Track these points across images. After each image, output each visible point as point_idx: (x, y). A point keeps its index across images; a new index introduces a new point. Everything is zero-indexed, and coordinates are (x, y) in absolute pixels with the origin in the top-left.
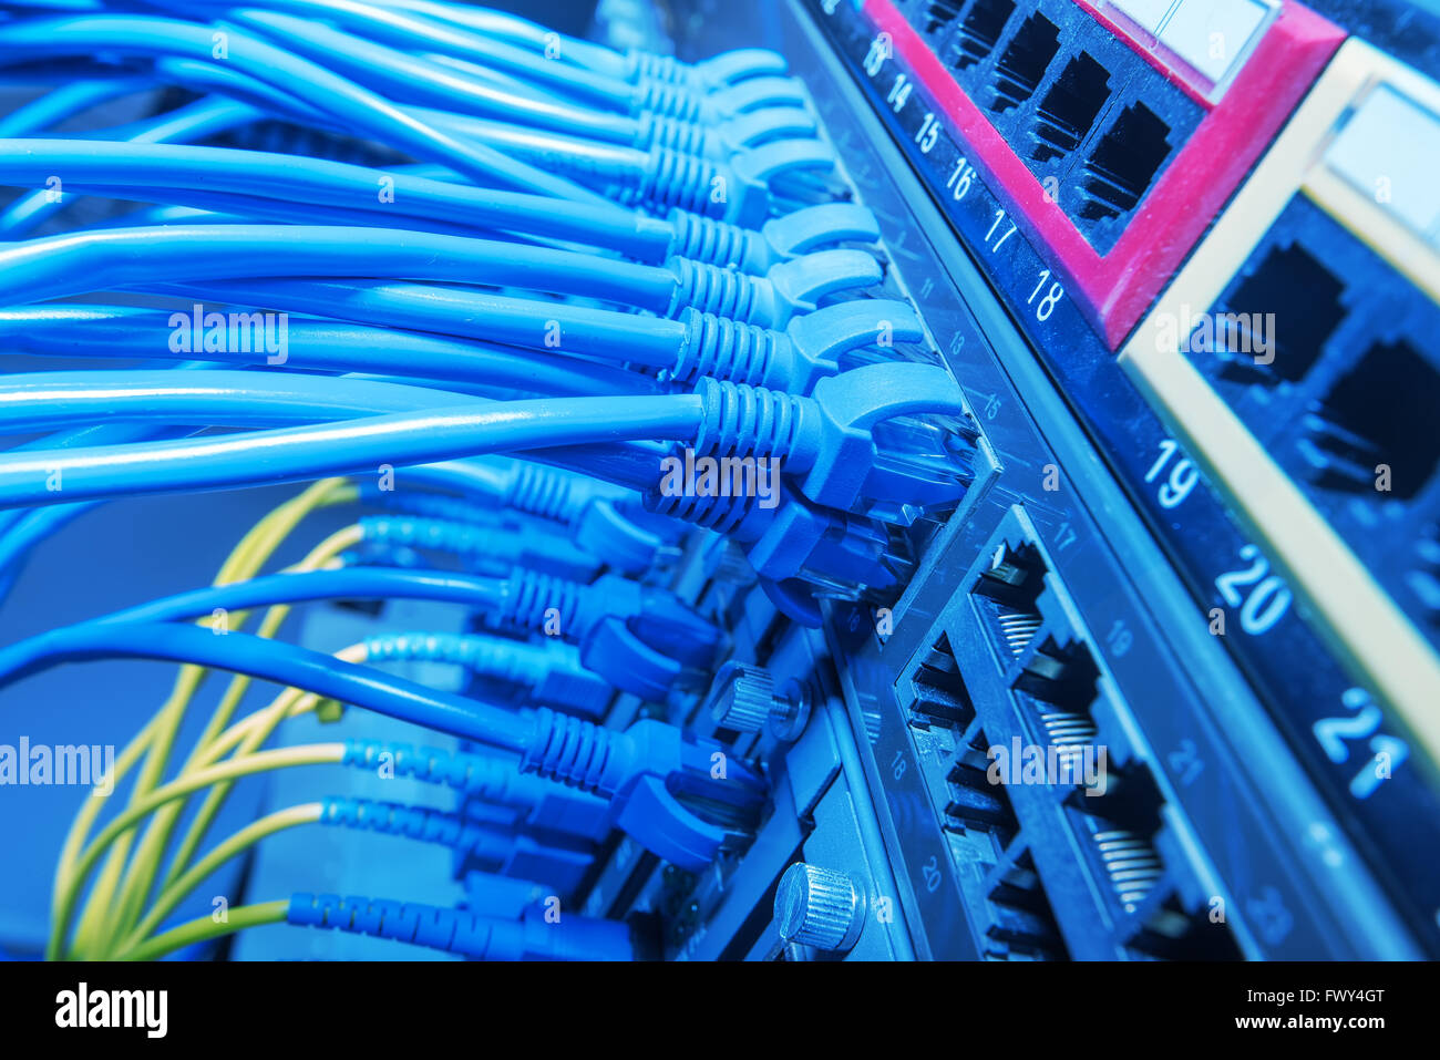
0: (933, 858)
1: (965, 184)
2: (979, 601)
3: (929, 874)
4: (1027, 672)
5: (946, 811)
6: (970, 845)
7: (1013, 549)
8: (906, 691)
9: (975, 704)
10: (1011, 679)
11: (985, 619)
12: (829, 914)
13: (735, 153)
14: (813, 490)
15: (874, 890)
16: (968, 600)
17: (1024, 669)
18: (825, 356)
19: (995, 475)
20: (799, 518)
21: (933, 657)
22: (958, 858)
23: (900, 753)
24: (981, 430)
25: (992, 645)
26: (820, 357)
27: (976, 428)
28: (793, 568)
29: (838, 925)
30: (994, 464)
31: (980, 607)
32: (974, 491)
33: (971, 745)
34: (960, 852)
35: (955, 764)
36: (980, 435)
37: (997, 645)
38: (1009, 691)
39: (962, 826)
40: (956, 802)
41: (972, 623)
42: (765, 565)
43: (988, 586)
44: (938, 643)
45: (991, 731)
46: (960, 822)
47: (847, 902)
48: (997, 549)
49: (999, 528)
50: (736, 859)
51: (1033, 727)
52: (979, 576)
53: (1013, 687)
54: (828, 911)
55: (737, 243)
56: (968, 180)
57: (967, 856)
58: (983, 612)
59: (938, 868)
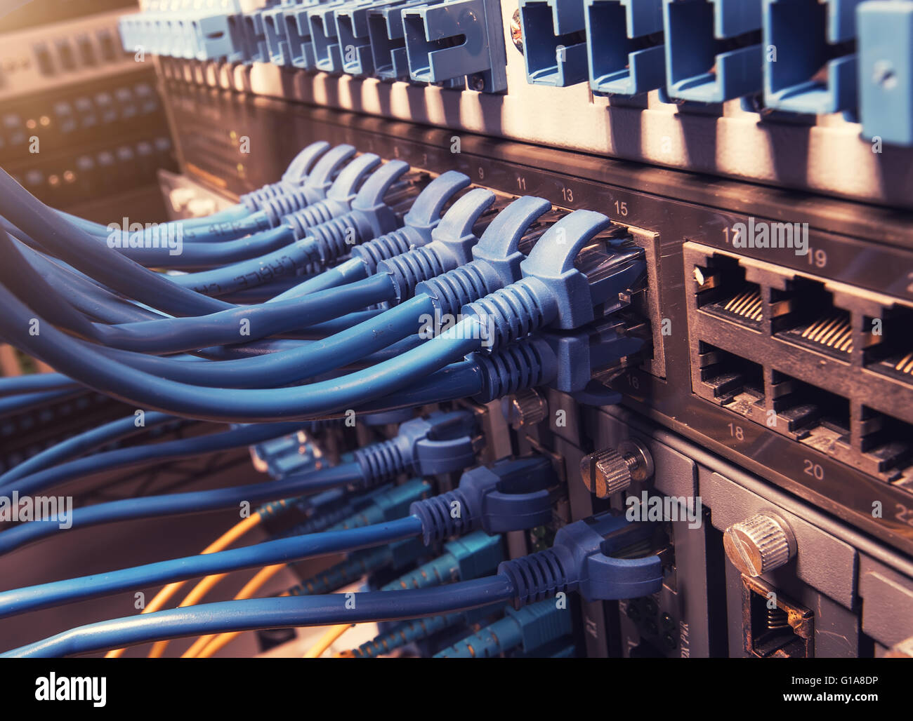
0: (806, 461)
2: (706, 309)
3: (812, 471)
4: (773, 319)
5: (791, 430)
6: (819, 438)
7: (705, 265)
8: (704, 390)
9: (757, 361)
10: (768, 330)
11: (720, 315)
12: (771, 541)
13: (350, 202)
14: (568, 323)
15: (781, 509)
16: (700, 313)
17: (771, 319)
18: (510, 253)
19: (656, 239)
20: (571, 344)
21: (704, 360)
22: (822, 449)
23: (731, 425)
24: (625, 225)
25: (739, 323)
26: (507, 256)
27: (622, 226)
28: (586, 375)
29: (780, 544)
30: (650, 235)
31: (710, 311)
32: (651, 258)
33: (773, 384)
34: (820, 444)
35: (773, 402)
36: (627, 228)
37: (740, 322)
38: (772, 337)
39: (806, 431)
40: (792, 420)
41: (715, 322)
42: (571, 385)
43: (705, 297)
44: (701, 350)
45: (781, 366)
46: (804, 430)
47: (773, 527)
48: (694, 274)
49: (685, 263)
50: (671, 569)
51: (805, 344)
52: (696, 296)
53: (773, 334)
54: (769, 540)
55: (399, 240)
57: (825, 444)
58: (715, 313)
59: (814, 464)
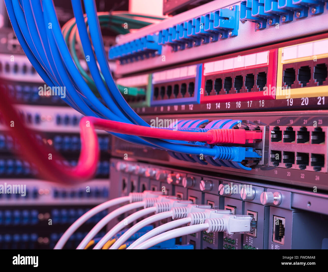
1: (240, 105)
56: (240, 104)
